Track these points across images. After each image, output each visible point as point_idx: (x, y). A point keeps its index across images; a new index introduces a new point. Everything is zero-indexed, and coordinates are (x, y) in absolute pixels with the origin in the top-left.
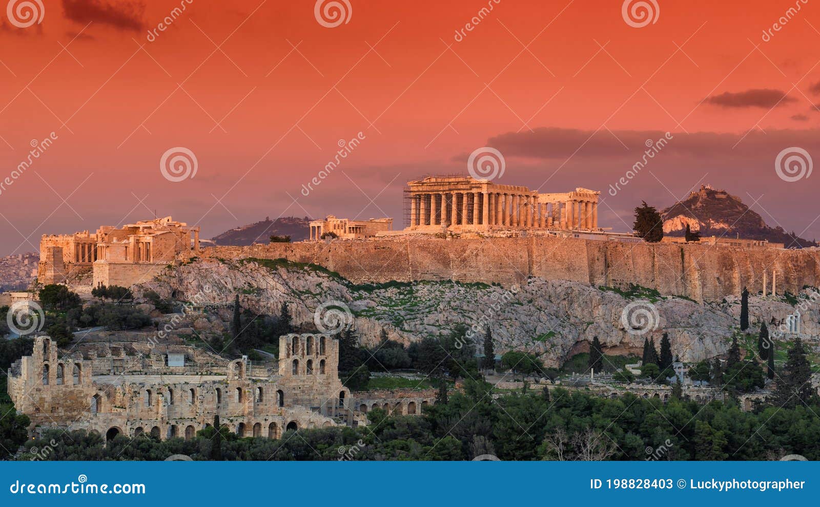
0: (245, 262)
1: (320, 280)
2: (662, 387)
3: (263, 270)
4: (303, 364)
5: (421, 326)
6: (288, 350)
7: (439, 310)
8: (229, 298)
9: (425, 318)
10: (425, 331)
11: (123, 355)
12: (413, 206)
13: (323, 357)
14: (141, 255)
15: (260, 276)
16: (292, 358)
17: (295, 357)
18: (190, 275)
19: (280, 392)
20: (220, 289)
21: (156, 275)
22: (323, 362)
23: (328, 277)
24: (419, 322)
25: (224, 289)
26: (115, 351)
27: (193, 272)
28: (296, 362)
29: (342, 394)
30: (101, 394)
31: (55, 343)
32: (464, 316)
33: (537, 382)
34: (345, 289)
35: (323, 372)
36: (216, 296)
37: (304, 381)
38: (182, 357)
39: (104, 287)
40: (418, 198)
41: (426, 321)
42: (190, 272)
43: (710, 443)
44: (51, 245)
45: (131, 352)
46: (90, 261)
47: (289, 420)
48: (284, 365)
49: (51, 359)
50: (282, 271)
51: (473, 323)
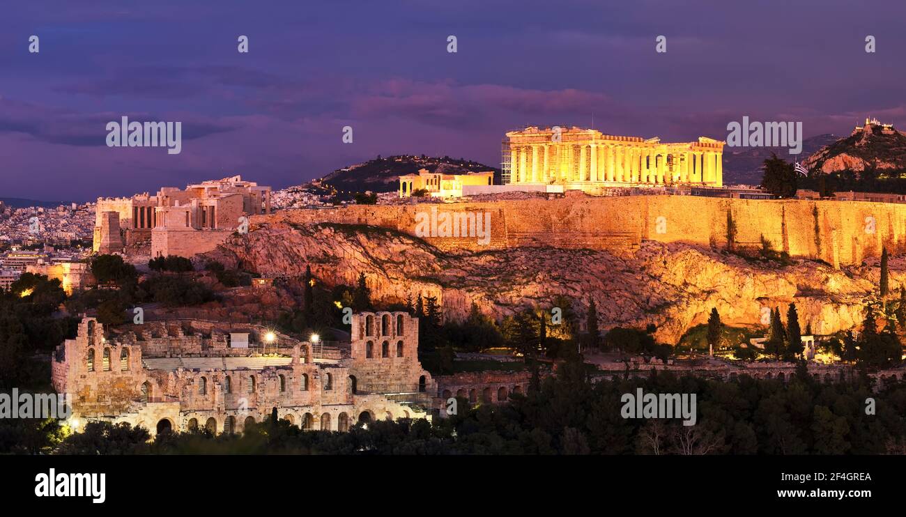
0: (320, 227)
1: (404, 247)
2: (787, 364)
3: (340, 236)
4: (377, 347)
5: (518, 299)
6: (362, 330)
7: (538, 280)
8: (302, 268)
9: (522, 289)
10: (522, 304)
11: (181, 335)
12: (513, 160)
13: (400, 338)
14: (202, 219)
15: (336, 243)
16: (366, 339)
17: (370, 338)
18: (259, 244)
19: (352, 377)
20: (292, 258)
21: (221, 243)
22: (400, 344)
23: (413, 244)
24: (515, 294)
25: (296, 258)
26: (172, 333)
27: (261, 240)
28: (370, 344)
29: (422, 379)
30: (152, 381)
31: (101, 325)
32: (565, 287)
33: (647, 362)
34: (433, 257)
35: (400, 355)
36: (288, 266)
37: (379, 365)
38: (245, 336)
39: (162, 258)
40: (518, 151)
41: (523, 292)
42: (258, 240)
44: (108, 209)
45: (189, 332)
46: (149, 226)
47: (362, 410)
48: (358, 347)
49: (97, 343)
50: (362, 237)
51: (577, 294)
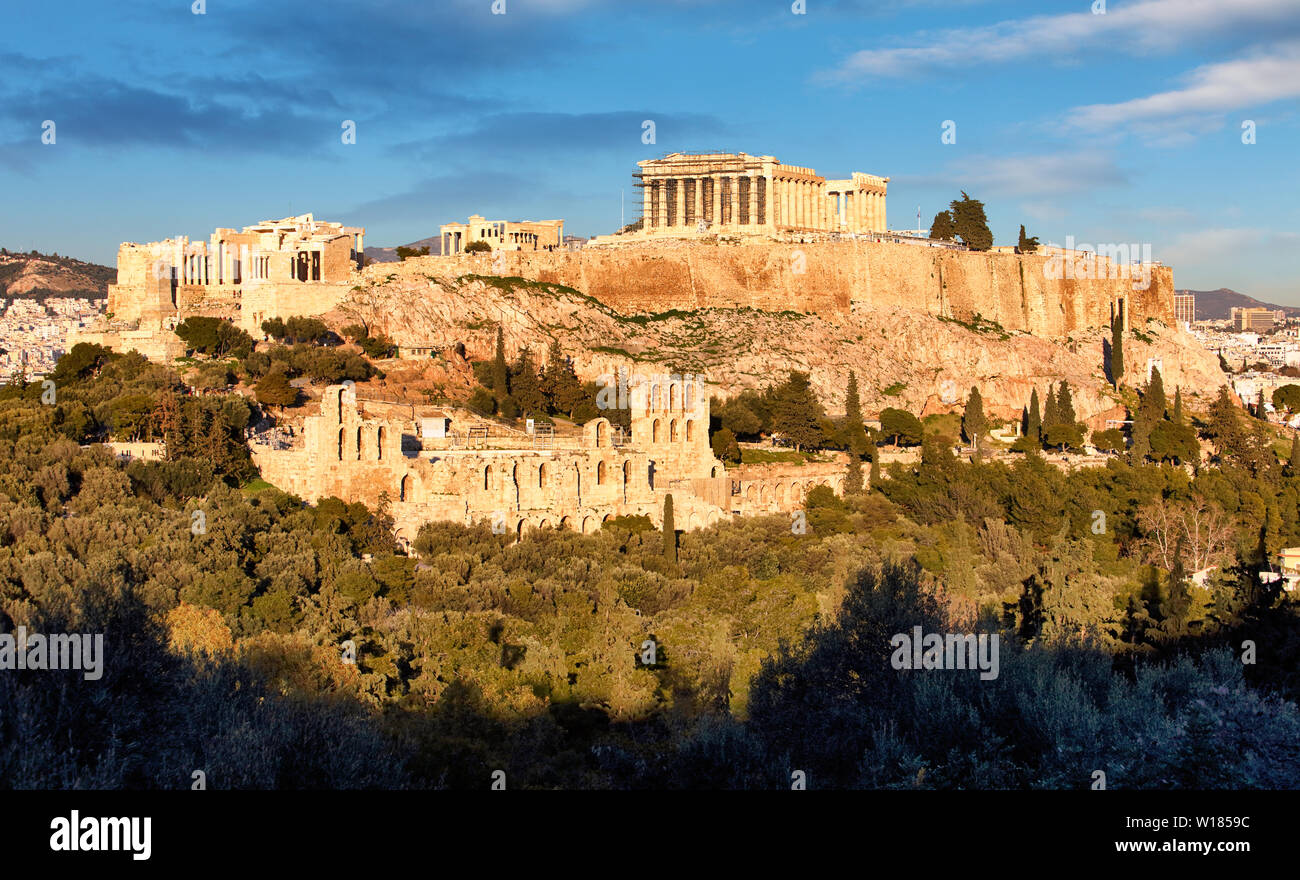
0: (465, 281)
1: (575, 308)
3: (495, 293)
4: (665, 428)
5: (732, 375)
7: (753, 351)
8: (447, 336)
9: (736, 363)
10: (739, 382)
15: (489, 302)
16: (652, 416)
17: (657, 416)
18: (389, 302)
20: (435, 322)
21: (339, 301)
22: (689, 423)
23: (586, 303)
24: (727, 369)
25: (439, 323)
27: (393, 297)
29: (714, 469)
32: (789, 359)
34: (612, 321)
35: (689, 438)
36: (430, 334)
37: (667, 452)
38: (438, 423)
41: (737, 367)
42: (389, 297)
50: (521, 294)
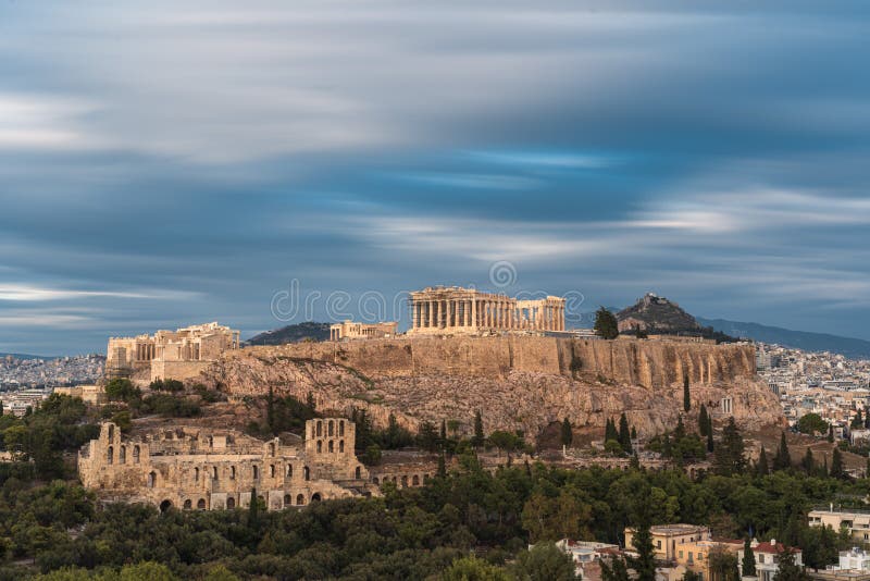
0: (277, 359)
1: (339, 373)
2: (622, 460)
3: (292, 366)
4: (325, 445)
5: (423, 411)
6: (313, 432)
7: (437, 397)
8: (264, 390)
9: (426, 404)
10: (426, 415)
11: (175, 438)
12: (415, 311)
13: (342, 438)
14: (191, 353)
15: (289, 370)
16: (317, 439)
17: (320, 438)
18: (232, 371)
19: (306, 468)
20: (256, 381)
21: (203, 370)
22: (342, 442)
23: (346, 371)
24: (421, 408)
25: (260, 382)
26: (169, 436)
27: (234, 369)
28: (320, 443)
29: (358, 469)
30: (157, 471)
31: (118, 428)
32: (457, 403)
33: (519, 457)
34: (359, 381)
35: (342, 451)
36: (254, 388)
37: (326, 458)
38: (224, 439)
39: (160, 381)
40: (419, 305)
41: (426, 407)
42: (231, 368)
43: (664, 508)
44: (116, 346)
45: (182, 435)
46: (149, 358)
47: (314, 492)
48: (310, 445)
49: (115, 443)
50: (309, 366)
51: (466, 407)
